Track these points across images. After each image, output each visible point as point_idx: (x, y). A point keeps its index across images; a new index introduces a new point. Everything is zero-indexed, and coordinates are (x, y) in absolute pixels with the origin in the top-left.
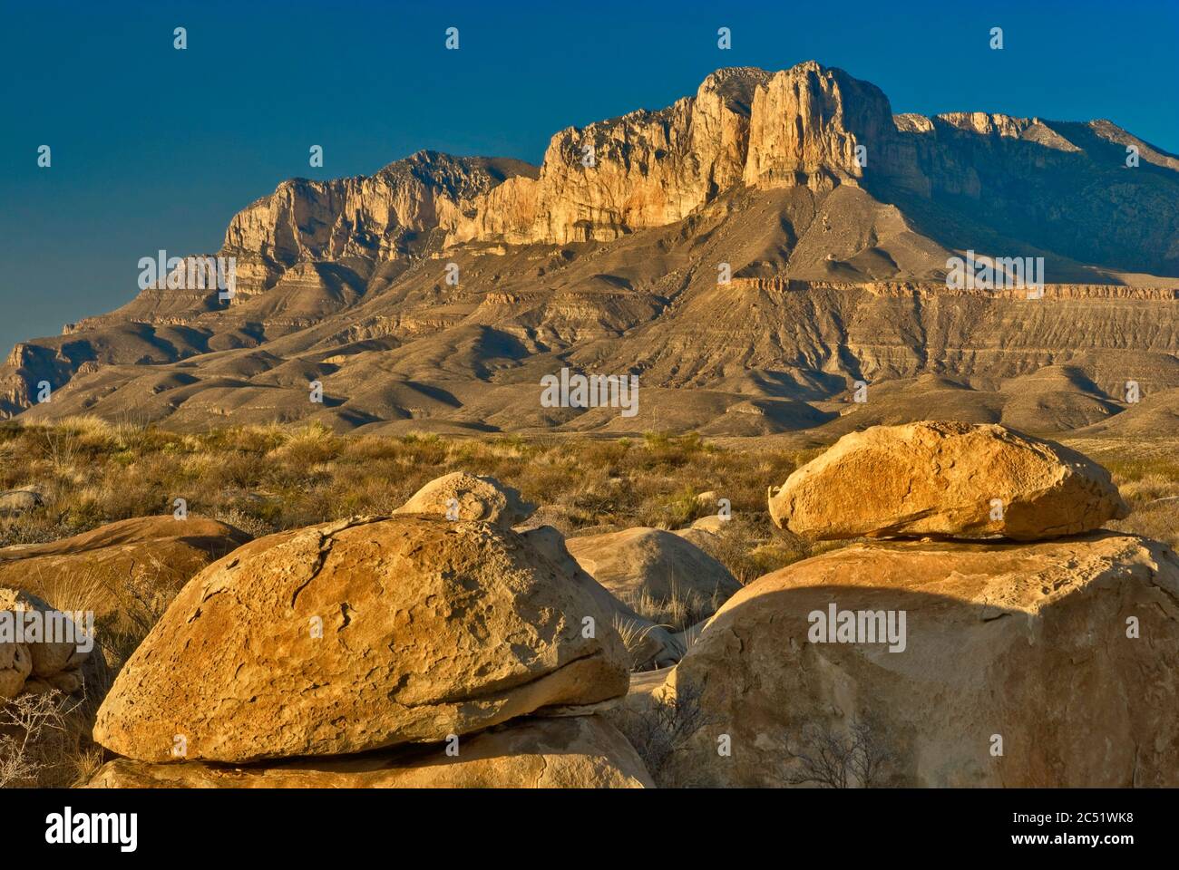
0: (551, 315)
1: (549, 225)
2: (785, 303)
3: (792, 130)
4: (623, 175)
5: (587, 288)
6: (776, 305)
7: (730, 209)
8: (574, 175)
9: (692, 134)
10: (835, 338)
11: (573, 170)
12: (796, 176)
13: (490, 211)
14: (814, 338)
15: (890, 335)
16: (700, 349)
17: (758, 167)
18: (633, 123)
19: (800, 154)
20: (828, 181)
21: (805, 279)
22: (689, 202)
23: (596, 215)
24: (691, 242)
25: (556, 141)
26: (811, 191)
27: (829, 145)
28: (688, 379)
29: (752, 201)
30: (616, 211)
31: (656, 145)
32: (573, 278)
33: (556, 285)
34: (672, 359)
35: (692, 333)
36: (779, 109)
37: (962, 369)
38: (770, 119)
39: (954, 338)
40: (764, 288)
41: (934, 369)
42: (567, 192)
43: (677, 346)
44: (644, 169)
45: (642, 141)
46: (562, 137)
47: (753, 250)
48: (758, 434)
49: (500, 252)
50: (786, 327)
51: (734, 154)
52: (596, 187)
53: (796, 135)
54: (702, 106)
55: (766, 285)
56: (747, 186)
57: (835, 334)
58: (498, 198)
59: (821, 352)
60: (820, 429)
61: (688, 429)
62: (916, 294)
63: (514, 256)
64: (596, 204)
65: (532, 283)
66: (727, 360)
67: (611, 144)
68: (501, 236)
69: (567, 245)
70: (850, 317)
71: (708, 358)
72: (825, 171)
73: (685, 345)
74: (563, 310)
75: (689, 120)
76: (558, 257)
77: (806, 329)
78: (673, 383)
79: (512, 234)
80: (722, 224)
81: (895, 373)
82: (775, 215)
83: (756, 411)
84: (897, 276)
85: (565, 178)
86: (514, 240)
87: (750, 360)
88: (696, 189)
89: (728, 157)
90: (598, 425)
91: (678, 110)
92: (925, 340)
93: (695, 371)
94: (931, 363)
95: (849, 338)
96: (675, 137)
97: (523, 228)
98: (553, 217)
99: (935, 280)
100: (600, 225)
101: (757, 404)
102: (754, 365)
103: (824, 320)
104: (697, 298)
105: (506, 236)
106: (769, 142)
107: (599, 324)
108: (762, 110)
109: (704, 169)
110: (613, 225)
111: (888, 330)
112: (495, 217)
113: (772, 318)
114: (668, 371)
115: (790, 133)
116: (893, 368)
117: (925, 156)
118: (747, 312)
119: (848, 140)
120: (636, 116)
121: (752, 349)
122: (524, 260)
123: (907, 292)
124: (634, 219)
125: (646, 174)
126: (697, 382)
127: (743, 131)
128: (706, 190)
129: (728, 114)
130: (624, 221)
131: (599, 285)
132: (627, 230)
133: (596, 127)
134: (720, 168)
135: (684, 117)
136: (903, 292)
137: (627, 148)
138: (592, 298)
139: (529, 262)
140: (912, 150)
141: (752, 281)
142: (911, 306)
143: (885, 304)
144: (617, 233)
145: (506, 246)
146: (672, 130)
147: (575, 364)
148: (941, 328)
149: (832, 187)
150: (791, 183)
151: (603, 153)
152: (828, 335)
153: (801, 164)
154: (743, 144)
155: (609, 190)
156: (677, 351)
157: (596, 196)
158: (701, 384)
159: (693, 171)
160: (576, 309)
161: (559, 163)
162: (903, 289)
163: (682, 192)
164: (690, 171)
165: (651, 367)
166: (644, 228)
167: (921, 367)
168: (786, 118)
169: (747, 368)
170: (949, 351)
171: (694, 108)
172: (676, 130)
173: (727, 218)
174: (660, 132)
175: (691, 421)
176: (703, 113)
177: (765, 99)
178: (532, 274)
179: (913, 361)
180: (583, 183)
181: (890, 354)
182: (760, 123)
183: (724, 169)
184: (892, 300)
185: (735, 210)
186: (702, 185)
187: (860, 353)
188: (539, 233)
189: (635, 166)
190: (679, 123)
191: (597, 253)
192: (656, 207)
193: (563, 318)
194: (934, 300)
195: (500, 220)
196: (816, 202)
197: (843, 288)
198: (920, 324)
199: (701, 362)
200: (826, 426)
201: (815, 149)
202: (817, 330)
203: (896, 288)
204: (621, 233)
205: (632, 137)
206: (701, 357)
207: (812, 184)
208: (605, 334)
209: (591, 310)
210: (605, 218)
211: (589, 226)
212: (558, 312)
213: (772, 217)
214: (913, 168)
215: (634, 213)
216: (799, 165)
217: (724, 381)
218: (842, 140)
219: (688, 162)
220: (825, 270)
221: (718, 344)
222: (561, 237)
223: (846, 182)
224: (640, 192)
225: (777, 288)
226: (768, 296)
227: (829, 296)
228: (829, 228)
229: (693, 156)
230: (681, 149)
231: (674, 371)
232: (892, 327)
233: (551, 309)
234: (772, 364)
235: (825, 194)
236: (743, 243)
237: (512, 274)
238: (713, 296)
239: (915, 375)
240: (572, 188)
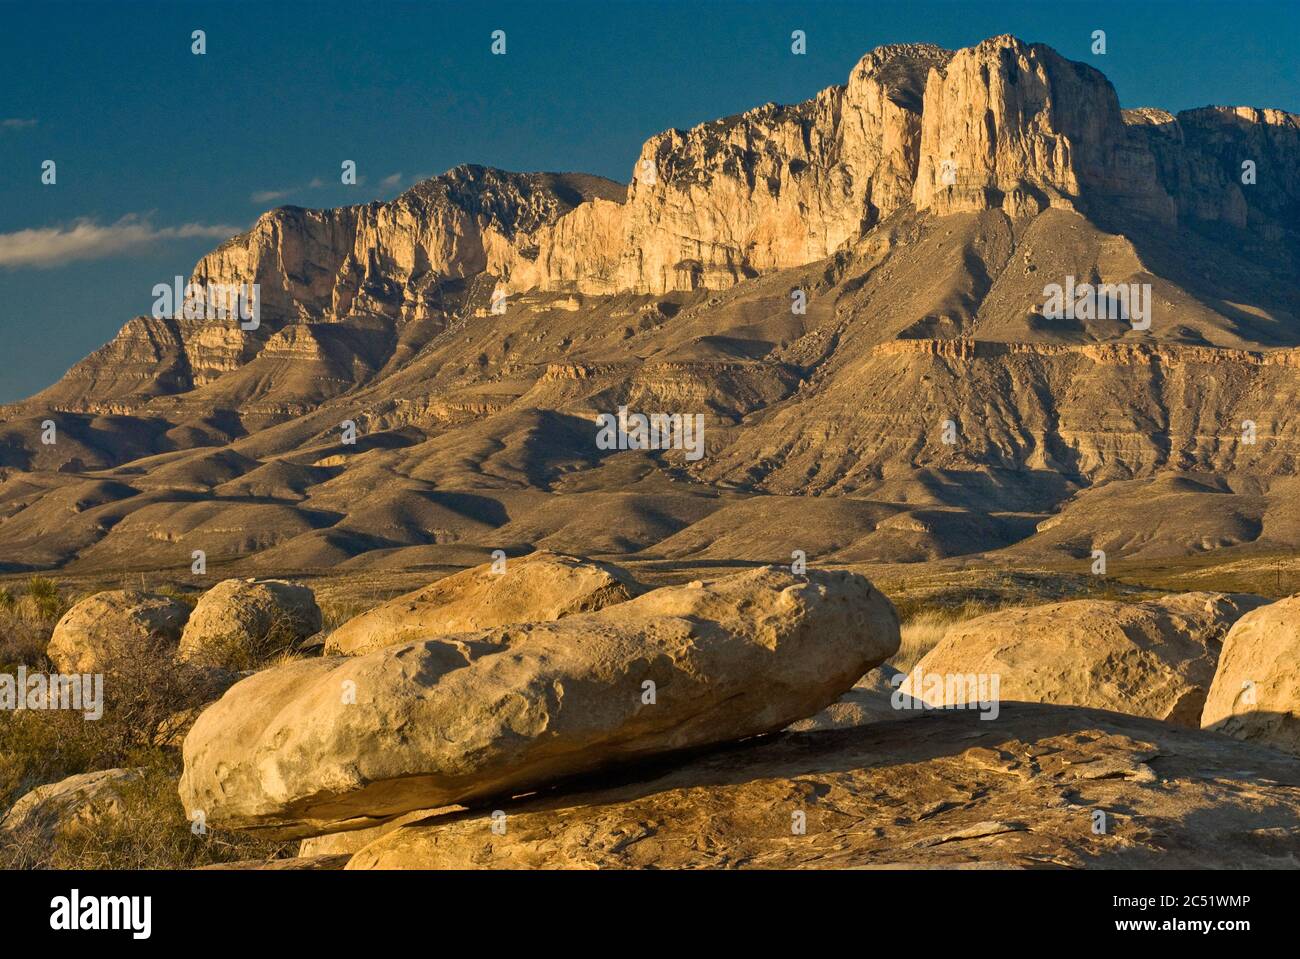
0: (639, 394)
1: (640, 267)
2: (970, 374)
3: (979, 131)
4: (745, 196)
5: (690, 356)
6: (956, 377)
7: (893, 242)
8: (675, 197)
9: (841, 139)
10: (1041, 422)
11: (674, 189)
12: (986, 195)
13: (557, 249)
14: (1010, 421)
15: (1117, 417)
16: (850, 439)
17: (934, 183)
18: (758, 122)
19: (992, 164)
20: (1032, 202)
21: (997, 339)
22: (839, 231)
23: (706, 252)
24: (838, 289)
25: (650, 148)
26: (1007, 217)
27: (1032, 152)
28: (832, 483)
29: (924, 231)
30: (736, 247)
31: (791, 153)
32: (671, 342)
33: (645, 352)
34: (809, 454)
35: (837, 417)
36: (962, 103)
37: (1218, 464)
38: (950, 116)
39: (1207, 421)
40: (940, 354)
41: (1180, 465)
42: (666, 220)
43: (818, 437)
44: (774, 187)
45: (771, 147)
46: (658, 143)
47: (926, 301)
48: (921, 558)
49: (572, 306)
50: (971, 409)
51: (900, 165)
52: (707, 214)
53: (985, 138)
54: (855, 98)
55: (942, 348)
56: (918, 209)
57: (1040, 417)
58: (568, 232)
59: (1021, 442)
60: (1006, 550)
61: (820, 554)
62: (1155, 360)
63: (591, 311)
64: (707, 238)
65: (613, 349)
66: (888, 455)
67: (727, 153)
68: (573, 284)
69: (665, 296)
70: (1062, 392)
71: (860, 453)
72: (1026, 188)
73: (827, 435)
74: (656, 388)
75: (837, 118)
76: (652, 313)
77: (999, 411)
78: (810, 489)
79: (588, 281)
80: (882, 264)
81: (1124, 471)
82: (957, 251)
83: (917, 528)
84: (1128, 335)
85: (662, 200)
86: (591, 289)
87: (920, 455)
88: (847, 213)
89: (891, 169)
90: (695, 550)
91: (821, 104)
92: (1167, 424)
93: (841, 471)
94: (1175, 456)
95: (1060, 423)
96: (817, 142)
97: (604, 274)
98: (645, 256)
99: (1179, 340)
100: (713, 266)
101: (920, 515)
102: (925, 462)
103: (1025, 398)
104: (848, 367)
105: (580, 283)
106: (948, 147)
107: (706, 407)
108: (937, 103)
109: (859, 187)
110: (730, 267)
111: (1114, 410)
112: (565, 256)
113: (950, 395)
114: (803, 472)
115: (977, 136)
116: (1121, 463)
117: (1169, 167)
118: (916, 387)
119: (1059, 144)
120: (762, 113)
121: (922, 440)
122: (605, 316)
123: (1141, 357)
124: (760, 260)
125: (777, 195)
126: (844, 487)
127: (913, 131)
128: (861, 216)
129: (893, 109)
130: (746, 261)
131: (707, 352)
132: (751, 273)
133: (706, 129)
134: (881, 185)
135: (830, 114)
136: (1136, 357)
137: (750, 159)
138: (697, 370)
139: (612, 320)
140: (1148, 159)
141: (923, 343)
142: (1147, 377)
143: (1111, 375)
144: (736, 280)
145: (580, 298)
146: (813, 131)
147: (673, 464)
148: (1189, 407)
149: (1036, 210)
150: (980, 204)
151: (716, 166)
152: (1030, 419)
153: (992, 179)
154: (912, 153)
155: (724, 218)
156: (816, 444)
157: (707, 226)
158: (850, 489)
159: (844, 190)
160: (674, 386)
161: (653, 181)
162: (1136, 352)
163: (828, 219)
164: (839, 190)
165: (780, 466)
166: (776, 270)
167: (1161, 462)
168: (971, 114)
169: (915, 466)
170: (1200, 438)
171: (844, 101)
172: (818, 132)
173: (889, 255)
174: (796, 135)
175: (827, 543)
176: (857, 107)
177: (941, 88)
178: (615, 337)
179: (1150, 454)
180: (688, 207)
181: (1117, 444)
182: (935, 122)
183: (887, 186)
184: (1120, 369)
185: (901, 243)
186: (856, 209)
187: (1076, 443)
188: (626, 279)
189: (761, 183)
190: (823, 123)
191: (705, 306)
192: (791, 240)
193: (656, 398)
194: (1180, 368)
195: (572, 262)
196: (1014, 231)
197: (1051, 353)
198: (1160, 402)
199: (850, 457)
200: (1015, 547)
201: (1012, 158)
202: (1014, 412)
203: (1126, 352)
204: (742, 277)
205: (757, 142)
206: (850, 451)
207: (1009, 206)
208: (716, 420)
209: (695, 387)
210: (720, 257)
211: (697, 269)
212: (649, 390)
213: (953, 253)
214: (1151, 186)
215: (761, 249)
216: (990, 179)
217: (881, 486)
218: (1050, 145)
219: (836, 177)
220: (1027, 327)
221: (874, 432)
222: (658, 283)
223: (1057, 203)
224: (769, 221)
225: (958, 352)
226: (946, 364)
227: (1033, 363)
228: (1033, 268)
229: (843, 169)
230: (826, 158)
231: (813, 472)
232: (1121, 406)
233: (639, 386)
234: (949, 460)
235: (1027, 220)
236: (912, 290)
237: (588, 337)
238: (868, 365)
239: (1152, 473)
240: (673, 216)
